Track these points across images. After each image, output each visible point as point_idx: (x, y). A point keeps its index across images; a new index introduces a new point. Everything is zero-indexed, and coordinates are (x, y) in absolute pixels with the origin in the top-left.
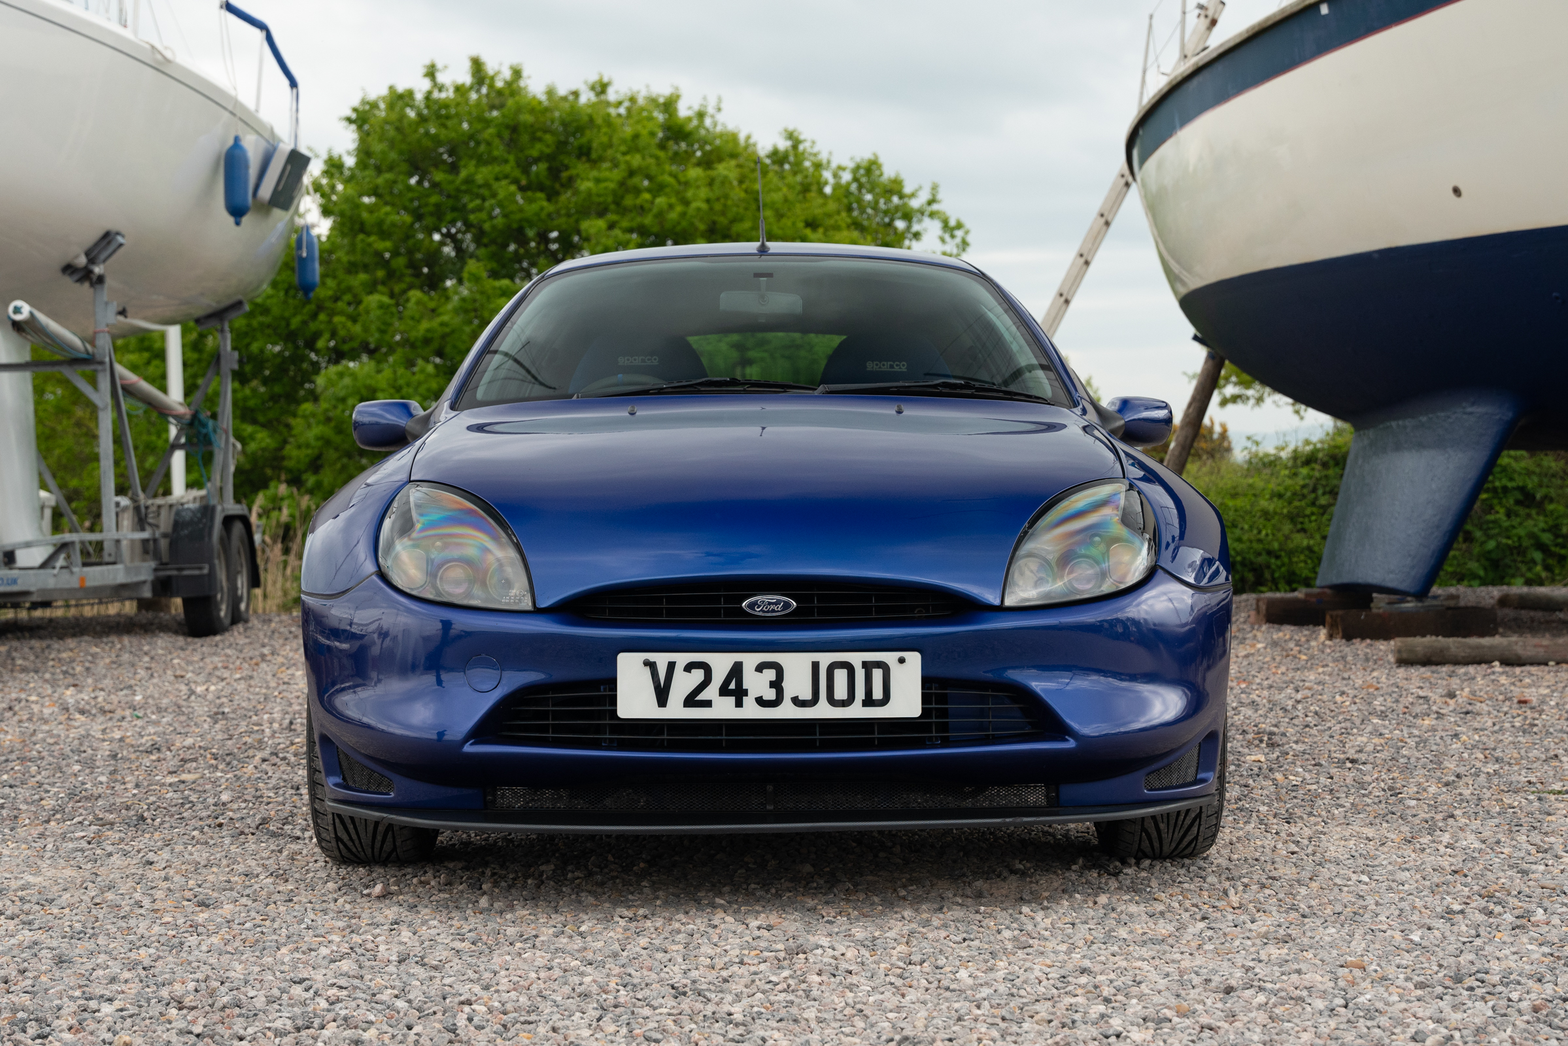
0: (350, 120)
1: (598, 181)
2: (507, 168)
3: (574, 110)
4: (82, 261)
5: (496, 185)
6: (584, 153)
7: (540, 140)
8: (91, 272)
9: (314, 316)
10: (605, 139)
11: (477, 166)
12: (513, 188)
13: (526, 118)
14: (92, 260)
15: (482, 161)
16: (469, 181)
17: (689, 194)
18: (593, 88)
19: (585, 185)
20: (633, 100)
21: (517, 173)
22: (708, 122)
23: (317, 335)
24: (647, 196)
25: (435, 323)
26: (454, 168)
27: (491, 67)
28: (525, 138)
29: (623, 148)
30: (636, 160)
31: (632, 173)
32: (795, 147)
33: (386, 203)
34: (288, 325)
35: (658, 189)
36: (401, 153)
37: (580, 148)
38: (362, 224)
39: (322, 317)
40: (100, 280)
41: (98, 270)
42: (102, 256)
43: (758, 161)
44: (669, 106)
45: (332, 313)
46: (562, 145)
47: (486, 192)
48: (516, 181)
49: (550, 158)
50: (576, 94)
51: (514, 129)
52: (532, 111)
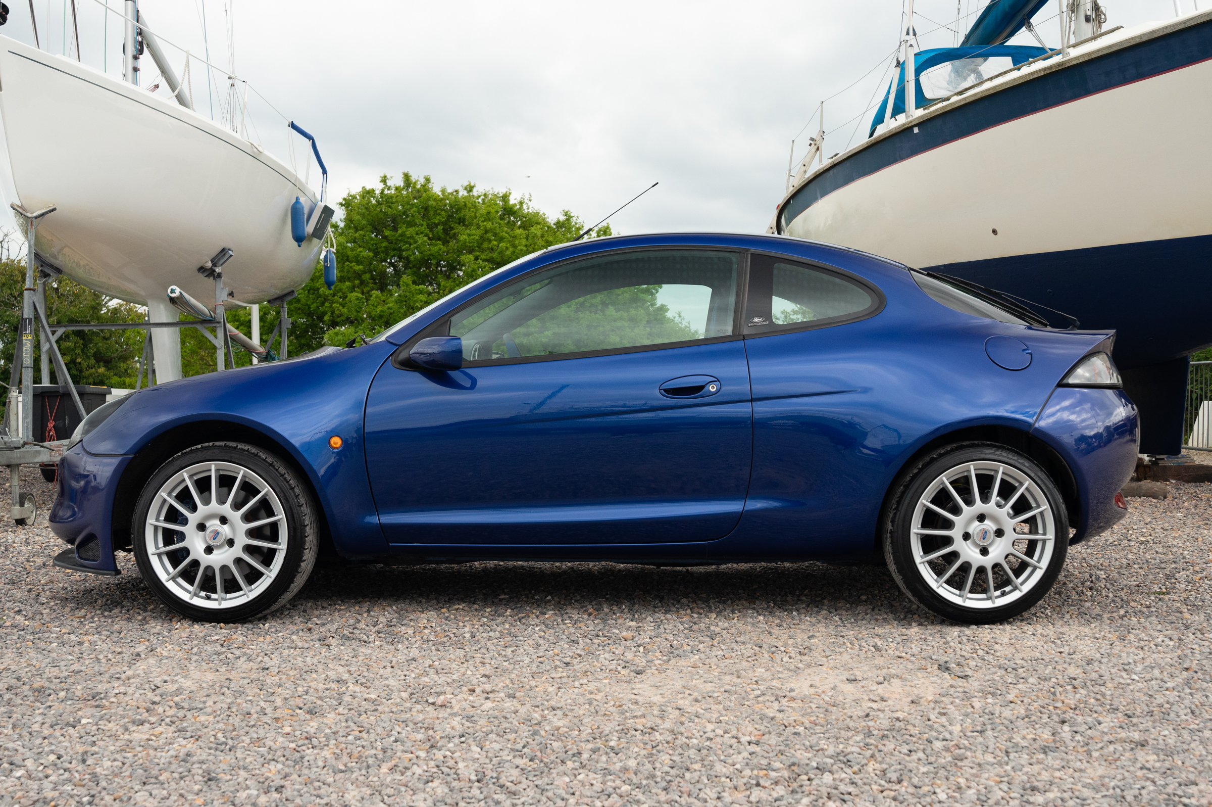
0: (341, 204)
1: (469, 235)
2: (423, 229)
3: (456, 199)
4: (209, 265)
5: (417, 237)
6: (462, 221)
7: (439, 214)
8: (214, 271)
9: (323, 304)
10: (472, 214)
11: (407, 228)
12: (426, 238)
13: (432, 203)
14: (215, 265)
15: (411, 224)
16: (403, 235)
17: (517, 242)
18: (466, 189)
19: (463, 238)
20: (485, 195)
21: (427, 231)
22: (525, 207)
23: (324, 313)
24: (495, 243)
25: (385, 308)
26: (395, 229)
27: (413, 178)
28: (432, 213)
29: (482, 219)
30: (489, 225)
31: (486, 232)
32: (568, 220)
33: (360, 246)
34: (309, 308)
35: (501, 239)
36: (368, 221)
37: (460, 219)
38: (348, 257)
39: (327, 304)
40: (219, 275)
41: (218, 270)
42: (221, 262)
43: (549, 227)
44: (505, 198)
45: (332, 303)
46: (450, 217)
47: (412, 241)
48: (426, 235)
49: (444, 224)
50: (457, 191)
51: (426, 209)
52: (435, 200)
